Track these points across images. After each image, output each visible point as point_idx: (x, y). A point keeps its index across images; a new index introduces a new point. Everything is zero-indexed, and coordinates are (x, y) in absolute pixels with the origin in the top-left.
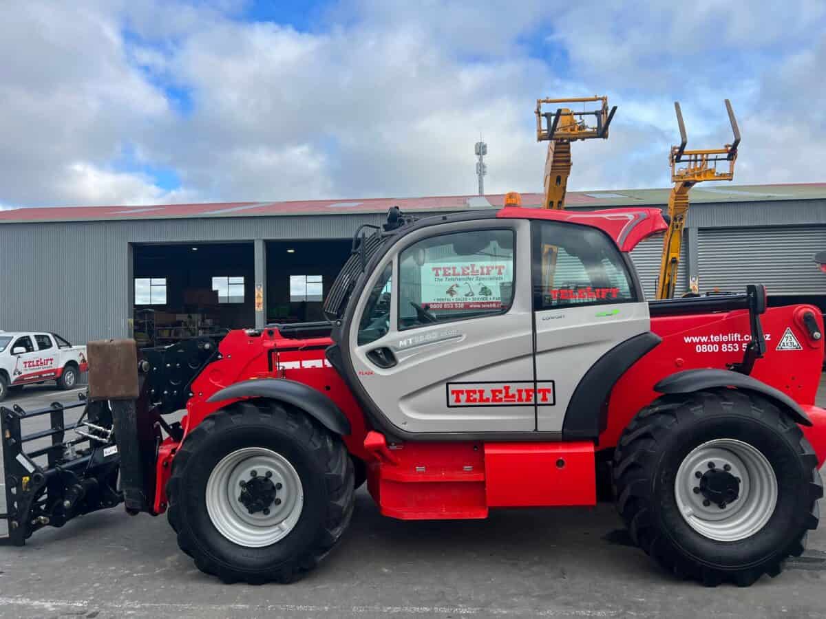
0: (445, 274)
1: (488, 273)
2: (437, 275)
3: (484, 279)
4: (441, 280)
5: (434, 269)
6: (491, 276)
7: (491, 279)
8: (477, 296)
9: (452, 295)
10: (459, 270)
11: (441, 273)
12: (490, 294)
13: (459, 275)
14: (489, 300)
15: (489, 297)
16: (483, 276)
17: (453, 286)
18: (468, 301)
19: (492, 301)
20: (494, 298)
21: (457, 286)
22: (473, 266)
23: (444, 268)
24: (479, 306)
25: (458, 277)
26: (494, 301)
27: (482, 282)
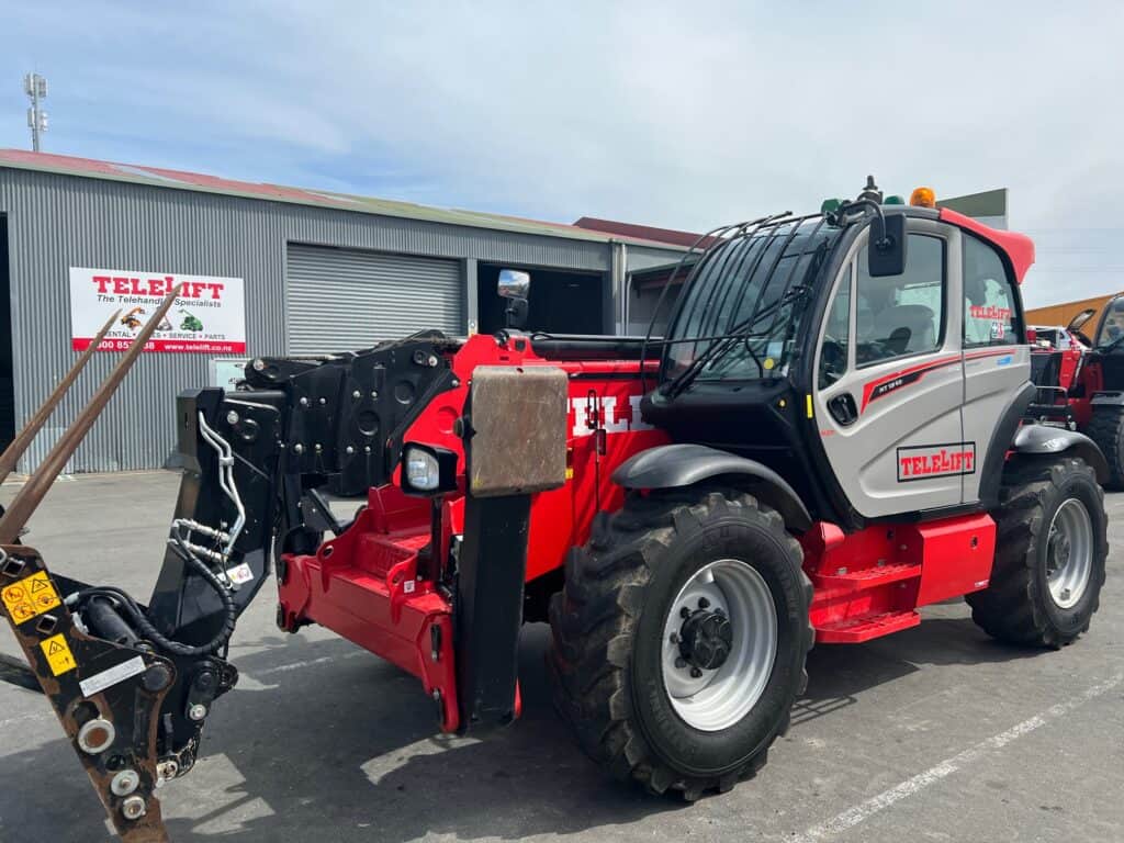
0: (117, 290)
1: (196, 295)
2: (102, 289)
3: (188, 303)
4: (112, 299)
5: (96, 279)
6: (201, 299)
7: (202, 304)
8: (177, 330)
9: (132, 326)
10: (144, 285)
11: (110, 287)
12: (201, 329)
13: (144, 292)
14: (198, 339)
15: (198, 333)
16: (186, 299)
17: (134, 311)
18: (162, 338)
19: (202, 339)
20: (206, 336)
21: (141, 311)
22: (169, 280)
23: (115, 279)
24: (181, 347)
25: (143, 297)
26: (208, 339)
27: (185, 307)
